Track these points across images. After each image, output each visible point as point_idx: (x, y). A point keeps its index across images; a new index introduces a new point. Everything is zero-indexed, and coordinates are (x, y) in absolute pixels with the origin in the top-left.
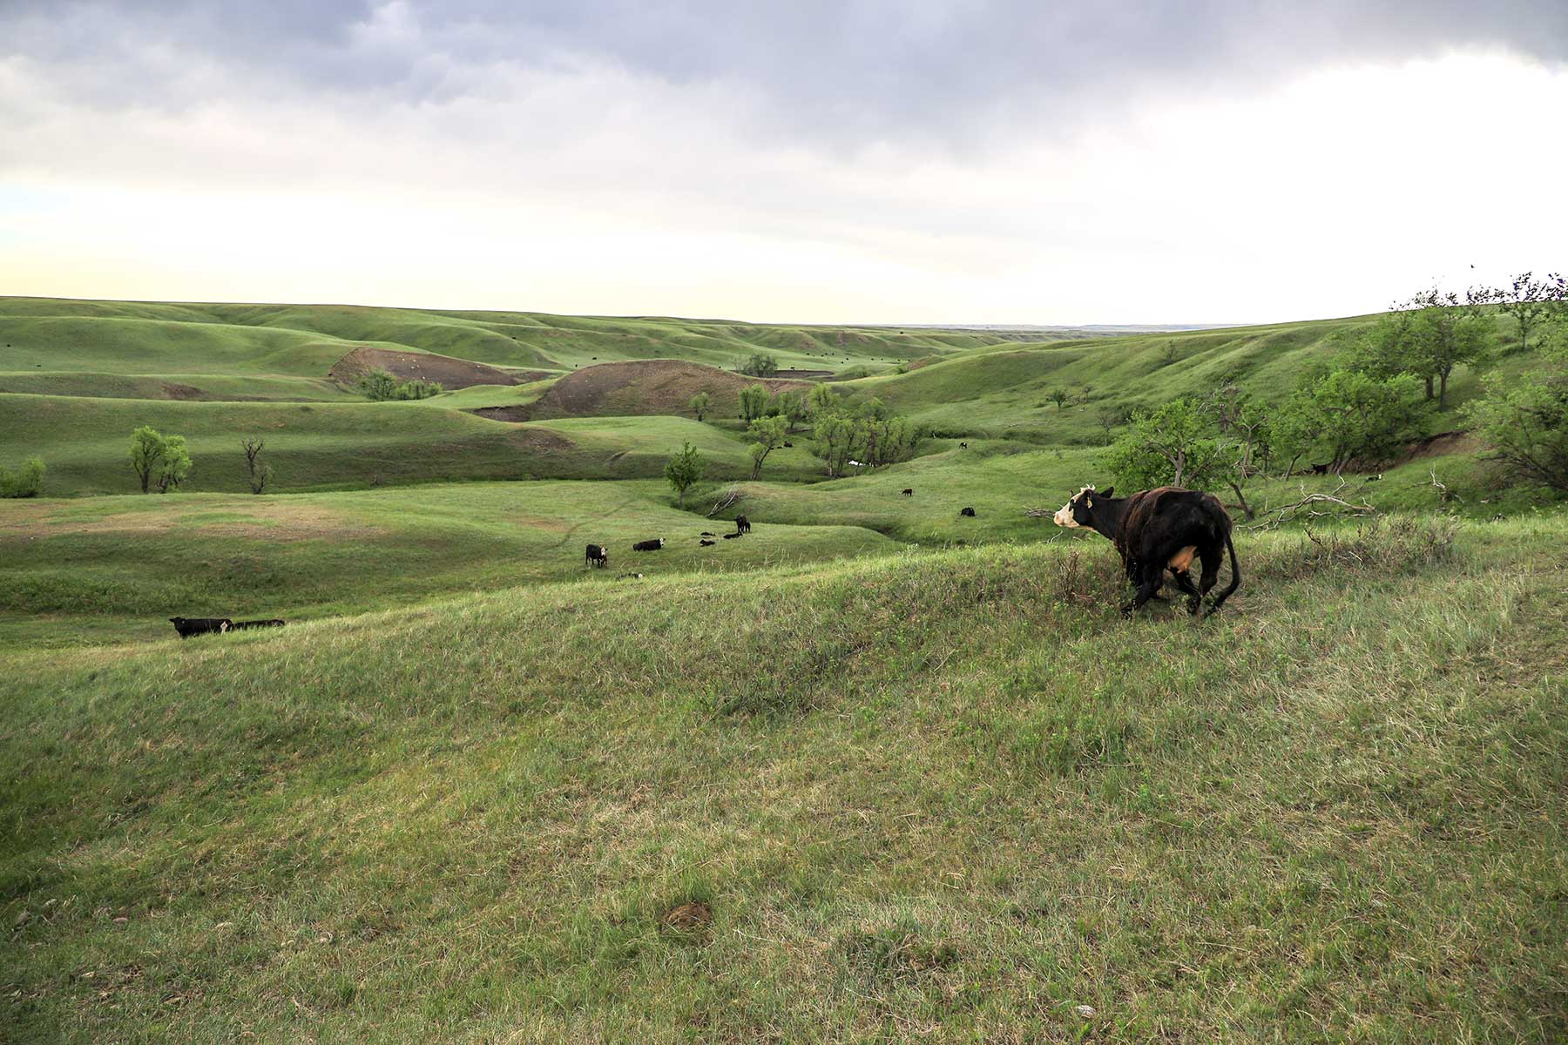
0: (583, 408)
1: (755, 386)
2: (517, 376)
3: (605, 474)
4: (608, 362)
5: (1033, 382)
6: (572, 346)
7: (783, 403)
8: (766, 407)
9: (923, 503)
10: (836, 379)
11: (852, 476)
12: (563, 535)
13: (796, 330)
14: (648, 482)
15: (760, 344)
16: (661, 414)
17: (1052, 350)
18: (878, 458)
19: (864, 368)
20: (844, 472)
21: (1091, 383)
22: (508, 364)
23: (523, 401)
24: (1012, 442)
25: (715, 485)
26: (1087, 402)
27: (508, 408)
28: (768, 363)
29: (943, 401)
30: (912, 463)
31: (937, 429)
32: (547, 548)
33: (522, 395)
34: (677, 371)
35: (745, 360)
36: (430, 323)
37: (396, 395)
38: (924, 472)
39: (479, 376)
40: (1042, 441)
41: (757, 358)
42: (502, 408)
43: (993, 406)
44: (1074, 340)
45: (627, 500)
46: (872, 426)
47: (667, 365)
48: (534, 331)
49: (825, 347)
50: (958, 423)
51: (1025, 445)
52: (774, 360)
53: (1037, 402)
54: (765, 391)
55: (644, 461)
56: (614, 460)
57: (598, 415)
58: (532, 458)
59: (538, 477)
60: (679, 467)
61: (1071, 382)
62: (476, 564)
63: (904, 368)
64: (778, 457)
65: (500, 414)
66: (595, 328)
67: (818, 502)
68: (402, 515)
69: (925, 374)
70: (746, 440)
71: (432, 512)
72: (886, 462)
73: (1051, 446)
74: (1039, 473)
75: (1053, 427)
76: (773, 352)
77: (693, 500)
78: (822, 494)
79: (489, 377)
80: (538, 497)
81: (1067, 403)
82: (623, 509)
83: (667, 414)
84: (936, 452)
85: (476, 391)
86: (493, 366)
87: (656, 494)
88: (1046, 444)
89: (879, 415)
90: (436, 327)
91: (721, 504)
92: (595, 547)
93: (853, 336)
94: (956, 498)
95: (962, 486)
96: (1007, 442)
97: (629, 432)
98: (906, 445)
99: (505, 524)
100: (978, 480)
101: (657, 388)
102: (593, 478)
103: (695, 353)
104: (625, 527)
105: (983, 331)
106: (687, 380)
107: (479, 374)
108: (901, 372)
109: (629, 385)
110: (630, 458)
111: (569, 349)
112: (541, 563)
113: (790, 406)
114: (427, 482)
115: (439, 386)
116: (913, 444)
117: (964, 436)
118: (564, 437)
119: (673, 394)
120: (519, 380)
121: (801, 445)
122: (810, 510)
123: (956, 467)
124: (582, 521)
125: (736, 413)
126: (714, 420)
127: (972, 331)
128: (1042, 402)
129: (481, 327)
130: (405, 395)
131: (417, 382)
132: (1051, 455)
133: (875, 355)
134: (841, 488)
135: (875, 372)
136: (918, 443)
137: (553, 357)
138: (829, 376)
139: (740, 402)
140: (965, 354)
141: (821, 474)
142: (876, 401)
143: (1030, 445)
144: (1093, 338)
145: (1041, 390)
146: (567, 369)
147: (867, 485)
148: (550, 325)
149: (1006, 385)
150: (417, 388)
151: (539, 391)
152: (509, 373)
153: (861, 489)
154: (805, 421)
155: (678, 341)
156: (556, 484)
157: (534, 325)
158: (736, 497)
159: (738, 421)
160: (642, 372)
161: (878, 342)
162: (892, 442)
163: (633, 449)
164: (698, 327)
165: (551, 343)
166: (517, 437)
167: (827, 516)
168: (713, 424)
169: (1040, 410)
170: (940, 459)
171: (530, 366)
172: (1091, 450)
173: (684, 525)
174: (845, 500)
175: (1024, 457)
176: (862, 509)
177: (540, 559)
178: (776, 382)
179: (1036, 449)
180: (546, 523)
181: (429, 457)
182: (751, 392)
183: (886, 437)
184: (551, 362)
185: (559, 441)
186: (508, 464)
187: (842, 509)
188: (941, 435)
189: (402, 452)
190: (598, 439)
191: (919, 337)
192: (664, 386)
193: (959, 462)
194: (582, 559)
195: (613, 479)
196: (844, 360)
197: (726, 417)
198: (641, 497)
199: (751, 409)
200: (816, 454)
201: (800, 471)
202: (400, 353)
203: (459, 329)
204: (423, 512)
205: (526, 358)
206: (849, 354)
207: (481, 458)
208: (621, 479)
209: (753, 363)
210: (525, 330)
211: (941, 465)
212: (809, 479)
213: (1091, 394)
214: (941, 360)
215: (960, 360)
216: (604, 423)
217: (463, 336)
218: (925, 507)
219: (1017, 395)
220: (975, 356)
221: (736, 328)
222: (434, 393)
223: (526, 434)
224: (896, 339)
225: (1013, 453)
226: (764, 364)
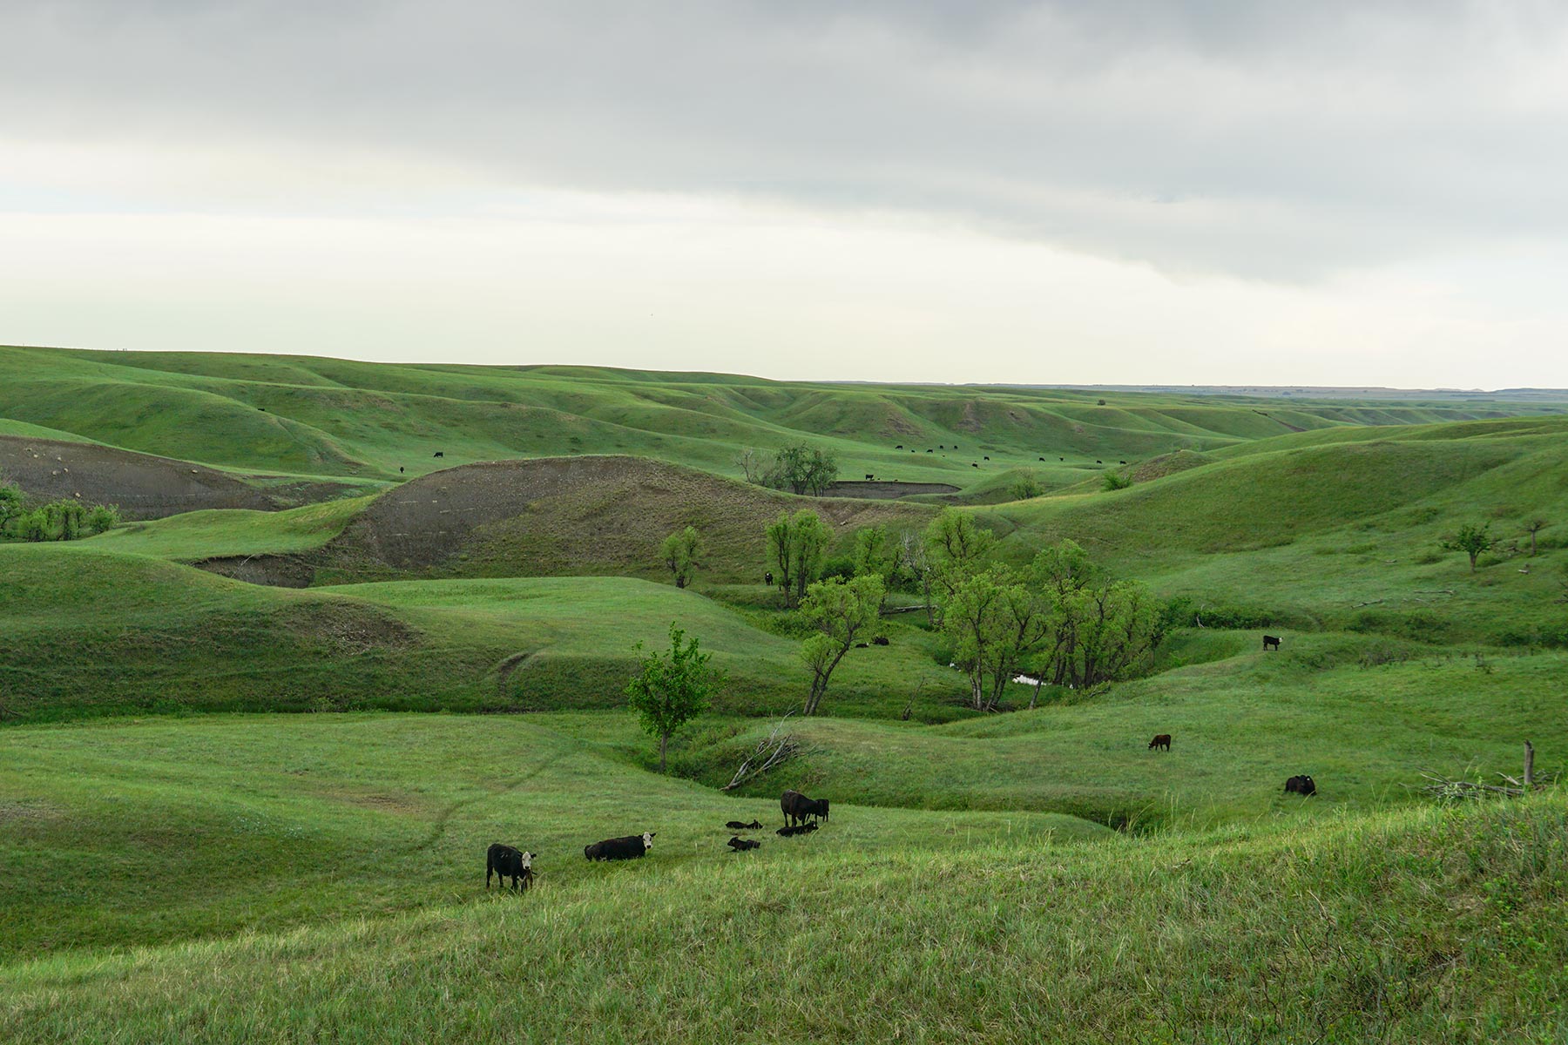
0: (425, 559)
1: (802, 513)
2: (277, 491)
3: (486, 700)
4: (474, 462)
5: (1412, 508)
6: (392, 428)
7: (861, 549)
8: (826, 559)
9: (1196, 765)
10: (968, 501)
11: (1026, 707)
12: (429, 826)
13: (874, 395)
14: (583, 717)
15: (795, 425)
16: (596, 572)
17: (1446, 442)
18: (1081, 671)
19: (1028, 477)
20: (1007, 699)
21: (1540, 513)
22: (255, 466)
23: (298, 544)
24: (1373, 638)
25: (737, 723)
26: (1534, 554)
27: (265, 558)
28: (817, 465)
29: (1210, 547)
30: (1163, 679)
31: (1204, 608)
32: (398, 851)
33: (294, 530)
34: (630, 481)
35: (767, 457)
36: (91, 380)
37: (19, 532)
38: (1190, 699)
39: (195, 489)
40: (1436, 636)
41: (793, 454)
42: (253, 559)
43: (1324, 560)
44: (1480, 421)
45: (552, 752)
46: (1071, 599)
47: (608, 466)
48: (310, 396)
49: (939, 433)
50: (1250, 595)
51: (1402, 644)
52: (829, 460)
53: (1422, 552)
54: (823, 526)
55: (571, 672)
56: (505, 668)
57: (458, 575)
58: (329, 665)
59: (343, 705)
60: (661, 684)
61: (1495, 509)
62: (253, 885)
63: (1120, 478)
64: (859, 667)
65: (251, 569)
66: (442, 390)
67: (968, 762)
68: (86, 781)
69: (1170, 490)
70: (786, 628)
71: (143, 775)
72: (1099, 678)
73: (1461, 647)
74: (1443, 704)
75: (1462, 606)
76: (825, 443)
77: (691, 756)
78: (972, 745)
79: (218, 493)
80: (360, 745)
81: (1490, 554)
82: (547, 773)
83: (613, 572)
84: (1208, 659)
85: (197, 522)
86: (228, 469)
87: (607, 742)
88: (1452, 643)
89: (1079, 575)
90: (104, 387)
91: (753, 765)
92: (509, 850)
93: (997, 408)
94: (1269, 754)
95: (1278, 730)
96: (1363, 637)
97: (532, 609)
98: (1139, 642)
99: (300, 801)
100: (1311, 719)
101: (587, 516)
102: (461, 708)
103: (657, 444)
104: (558, 811)
105: (1279, 401)
106: (650, 501)
107: (195, 487)
108: (1115, 485)
109: (526, 509)
110: (541, 664)
111: (386, 433)
112: (391, 884)
113: (877, 556)
114: (105, 714)
115: (112, 512)
116: (1156, 640)
117: (1266, 623)
118: (400, 618)
119: (623, 529)
120: (281, 500)
121: (908, 639)
122: (950, 778)
123: (1258, 689)
124: (465, 796)
125: (759, 572)
126: (711, 587)
127: (1258, 400)
128: (1435, 550)
129: (198, 387)
130: (39, 531)
131: (67, 503)
132: (1468, 666)
133: (1047, 451)
134: (1011, 733)
135: (1051, 487)
136: (1166, 639)
137: (352, 451)
138: (951, 493)
139: (770, 547)
140: (1252, 450)
141: (958, 703)
142: (1068, 547)
143: (1413, 645)
144: (1521, 417)
145: (1429, 527)
146: (381, 476)
147: (1068, 726)
148: (344, 382)
149: (1349, 515)
150: (67, 515)
151: (331, 525)
152: (259, 485)
153: (1057, 734)
154: (913, 590)
155: (619, 417)
156: (393, 720)
157: (311, 382)
158: (787, 748)
159: (763, 589)
160: (554, 481)
161: (1052, 421)
162: (1112, 634)
163: (545, 645)
164: (662, 389)
165: (347, 421)
166: (299, 619)
167: (989, 791)
168: (709, 595)
169: (1427, 570)
170: (1223, 671)
171: (307, 470)
172: (1555, 657)
173: (682, 807)
174: (1027, 757)
175: (1405, 671)
176: (1065, 777)
177: (387, 874)
178: (845, 505)
179: (1431, 653)
180: (385, 799)
181: (111, 661)
182: (792, 526)
183: (1100, 625)
184: (348, 462)
185: (390, 629)
186: (280, 676)
187: (1021, 777)
188: (1213, 622)
189: (50, 650)
190: (471, 624)
191: (1143, 413)
192: (602, 511)
193: (1265, 678)
194: (475, 876)
195: (506, 710)
196: (980, 461)
197: (735, 580)
198: (579, 746)
199: (793, 562)
200: (943, 660)
201: (911, 696)
202: (30, 442)
203: (153, 391)
204: (125, 774)
205: (293, 453)
206: (989, 446)
207: (222, 664)
208: (524, 711)
209: (784, 464)
210: (291, 394)
211: (1225, 686)
212: (932, 712)
213: (1543, 535)
214: (1200, 462)
215: (1247, 460)
216: (477, 591)
217: (161, 406)
218: (1204, 774)
219: (1376, 537)
220: (1281, 453)
221: (743, 391)
222: (101, 526)
223: (318, 613)
224: (1088, 416)
225: (1380, 662)
226: (808, 468)
